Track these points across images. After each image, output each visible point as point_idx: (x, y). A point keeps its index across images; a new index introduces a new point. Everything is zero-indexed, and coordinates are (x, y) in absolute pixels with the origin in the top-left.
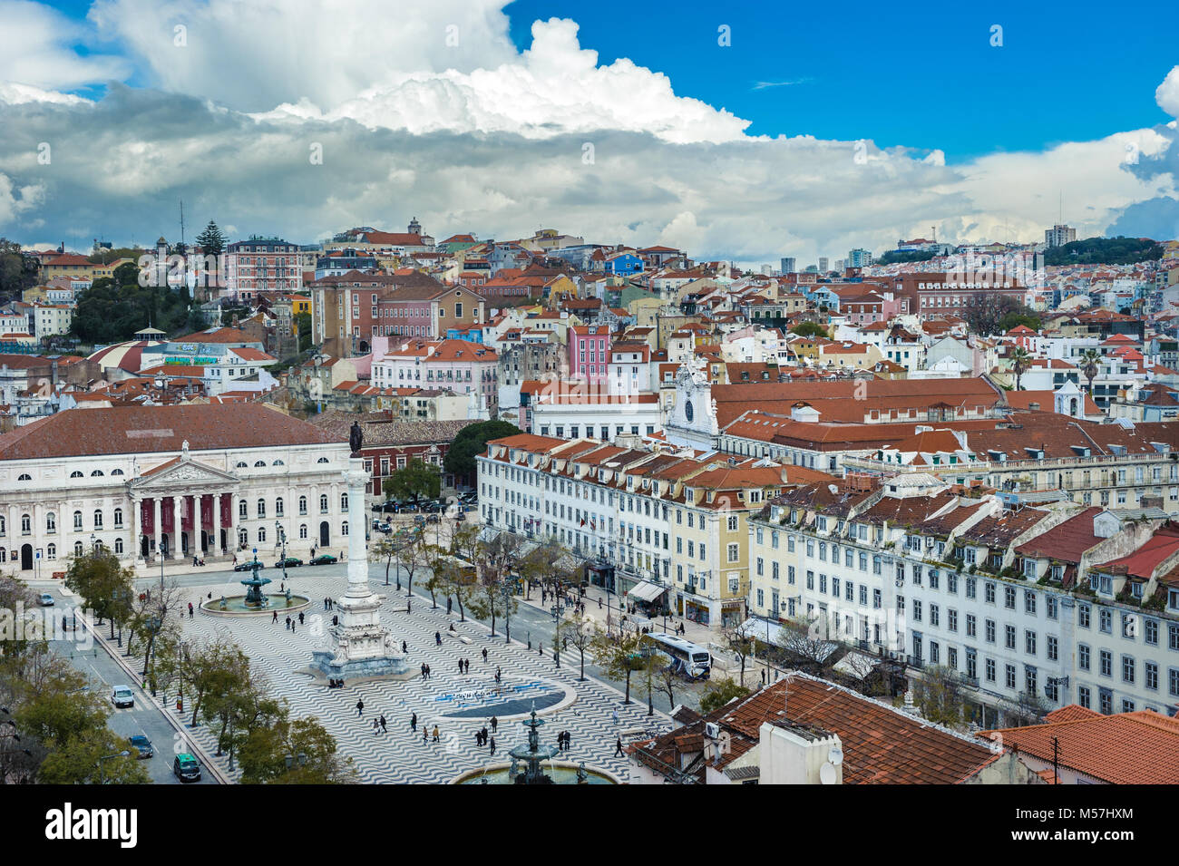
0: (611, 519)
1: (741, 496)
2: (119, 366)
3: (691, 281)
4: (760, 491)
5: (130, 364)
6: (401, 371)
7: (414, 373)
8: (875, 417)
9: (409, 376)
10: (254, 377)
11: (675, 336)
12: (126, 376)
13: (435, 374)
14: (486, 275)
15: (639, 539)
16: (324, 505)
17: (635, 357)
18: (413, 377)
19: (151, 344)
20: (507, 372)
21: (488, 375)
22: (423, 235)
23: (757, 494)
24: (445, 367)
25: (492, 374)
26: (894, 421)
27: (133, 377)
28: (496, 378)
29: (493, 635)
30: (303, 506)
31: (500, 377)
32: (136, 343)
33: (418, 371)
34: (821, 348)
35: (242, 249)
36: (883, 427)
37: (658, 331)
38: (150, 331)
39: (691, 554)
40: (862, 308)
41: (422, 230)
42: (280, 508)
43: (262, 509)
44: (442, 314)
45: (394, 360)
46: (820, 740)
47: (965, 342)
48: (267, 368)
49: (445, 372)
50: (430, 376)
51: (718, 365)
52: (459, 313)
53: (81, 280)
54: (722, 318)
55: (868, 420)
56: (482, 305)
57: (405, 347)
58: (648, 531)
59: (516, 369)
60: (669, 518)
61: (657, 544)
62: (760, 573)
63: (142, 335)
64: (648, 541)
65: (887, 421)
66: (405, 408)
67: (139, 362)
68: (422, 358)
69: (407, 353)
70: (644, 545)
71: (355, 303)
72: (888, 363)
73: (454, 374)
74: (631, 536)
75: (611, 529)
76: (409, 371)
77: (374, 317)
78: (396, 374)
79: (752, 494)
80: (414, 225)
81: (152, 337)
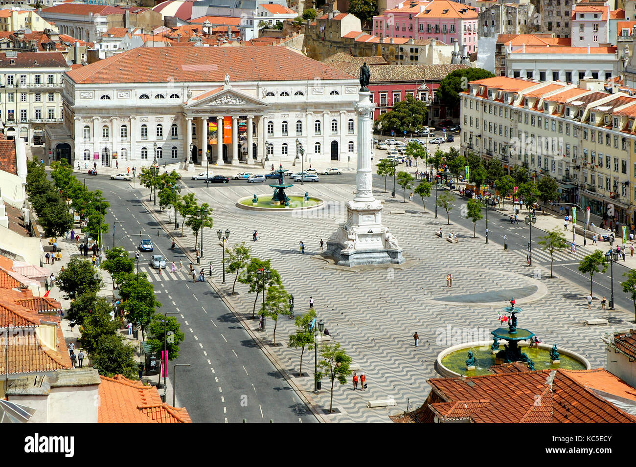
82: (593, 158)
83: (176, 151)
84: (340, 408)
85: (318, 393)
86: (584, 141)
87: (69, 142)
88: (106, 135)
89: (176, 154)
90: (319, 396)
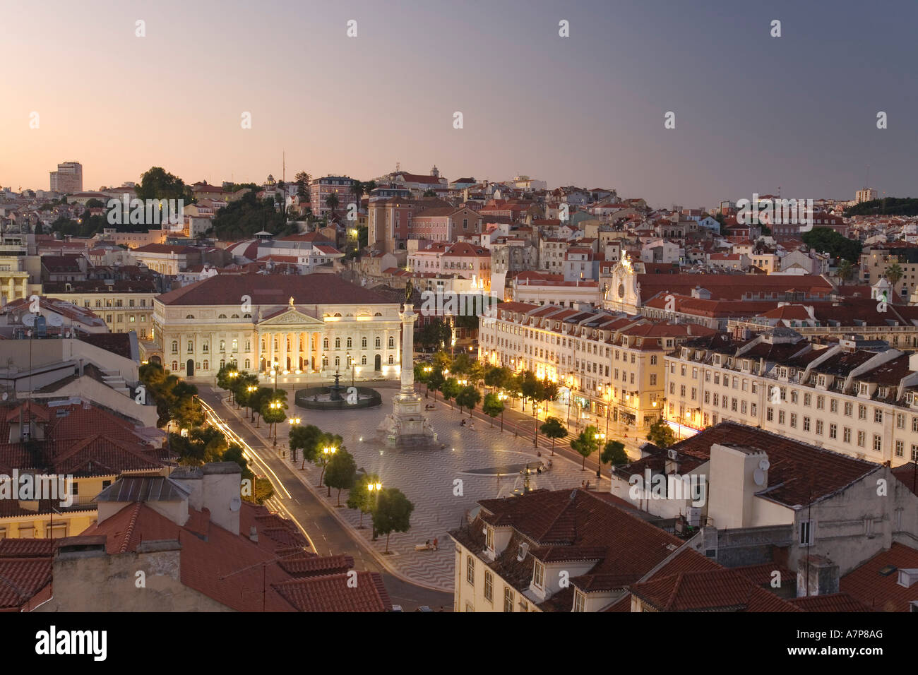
0: (570, 357)
1: (660, 342)
2: (244, 254)
3: (620, 210)
4: (672, 339)
5: (251, 253)
6: (427, 262)
7: (435, 264)
8: (749, 296)
9: (432, 265)
10: (330, 264)
11: (610, 244)
12: (248, 261)
13: (449, 264)
14: (482, 203)
15: (589, 370)
16: (378, 343)
17: (583, 257)
18: (435, 266)
19: (264, 241)
20: (497, 265)
21: (485, 267)
22: (440, 177)
23: (671, 341)
24: (456, 259)
25: (486, 265)
26: (762, 300)
27: (252, 262)
28: (489, 268)
29: (492, 427)
30: (364, 344)
31: (492, 267)
32: (254, 240)
33: (438, 263)
34: (708, 255)
35: (323, 182)
36: (755, 303)
37: (599, 240)
38: (262, 233)
39: (624, 380)
40: (735, 232)
41: (439, 174)
42: (349, 344)
43: (338, 344)
44: (454, 226)
45: (422, 255)
46: (754, 454)
47: (807, 254)
48: (338, 259)
49: (456, 263)
50: (446, 265)
51: (639, 264)
52: (465, 225)
53: (219, 201)
54: (642, 234)
55: (744, 298)
56: (480, 220)
57: (429, 247)
58: (595, 365)
59: (503, 263)
60: (610, 356)
61: (601, 373)
62: (672, 392)
63: (258, 236)
64: (595, 371)
65: (757, 300)
66: (429, 286)
67: (256, 253)
68: (442, 254)
69: (430, 250)
70: (592, 373)
71: (397, 217)
72: (754, 267)
73: (462, 265)
74: (583, 368)
75: (569, 364)
76: (432, 262)
77: (409, 227)
78: (423, 264)
79: (668, 341)
80: (435, 170)
81: (264, 237)
82: (583, 365)
83: (249, 363)
84: (393, 550)
85: (376, 540)
86: (577, 351)
87: (160, 355)
88: (191, 350)
89: (249, 365)
90: (377, 542)
